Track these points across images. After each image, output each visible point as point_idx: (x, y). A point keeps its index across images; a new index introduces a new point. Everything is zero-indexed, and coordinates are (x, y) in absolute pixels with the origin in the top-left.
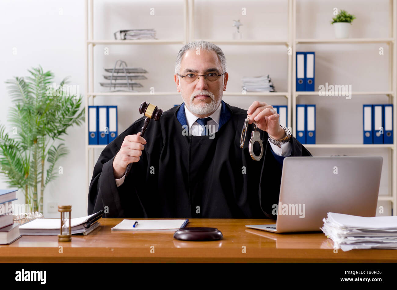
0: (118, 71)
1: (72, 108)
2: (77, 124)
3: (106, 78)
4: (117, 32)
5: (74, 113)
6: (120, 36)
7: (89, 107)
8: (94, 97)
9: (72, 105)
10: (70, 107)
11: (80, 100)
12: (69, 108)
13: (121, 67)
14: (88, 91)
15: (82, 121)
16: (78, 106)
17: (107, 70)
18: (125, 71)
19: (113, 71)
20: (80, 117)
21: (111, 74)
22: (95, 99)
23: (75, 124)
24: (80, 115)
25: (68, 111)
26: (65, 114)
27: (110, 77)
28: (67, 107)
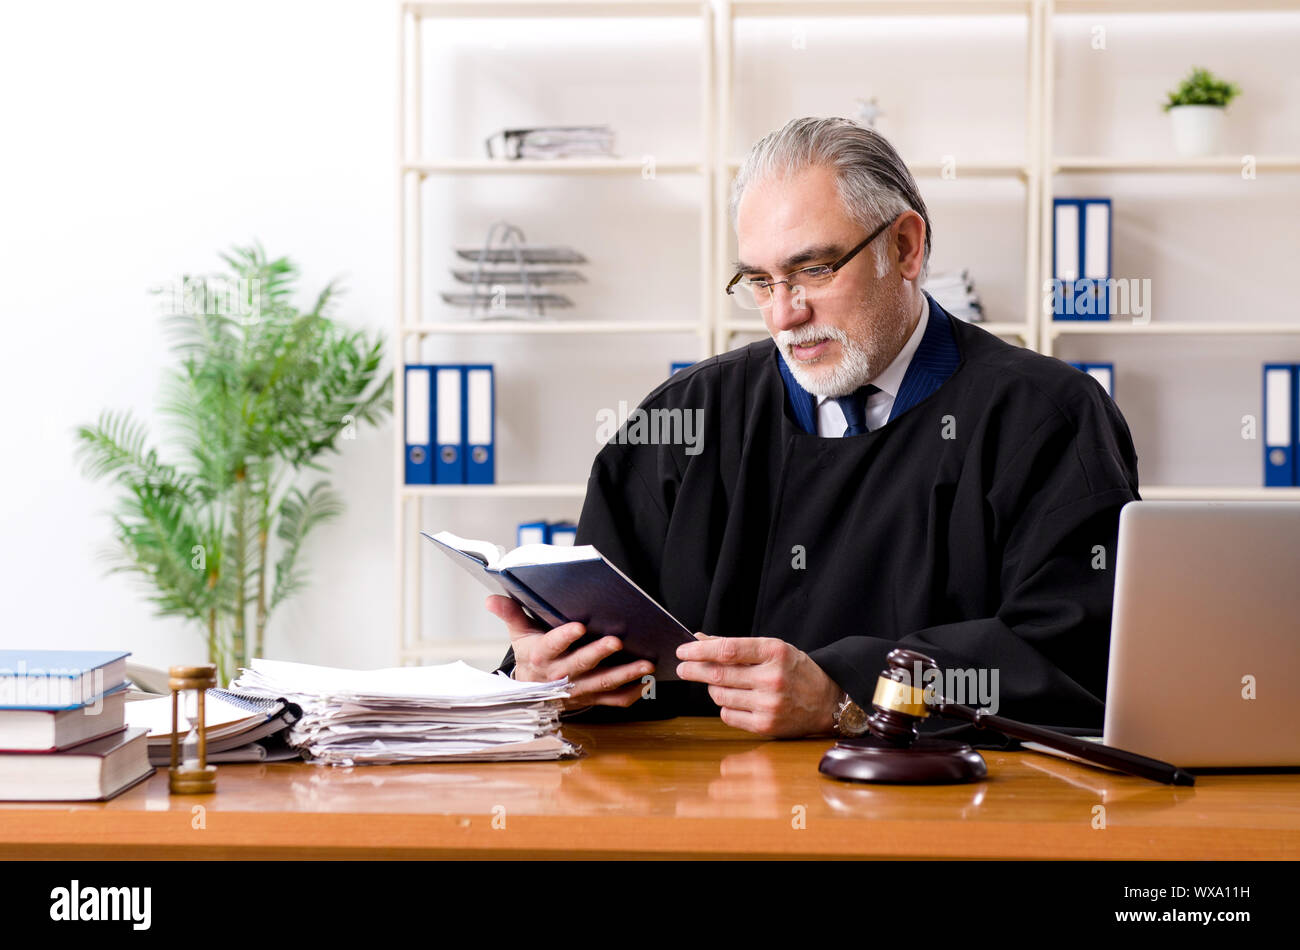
0: (498, 257)
1: (354, 371)
2: (371, 420)
3: (460, 277)
4: (495, 136)
5: (361, 385)
6: (504, 149)
7: (408, 368)
8: (423, 336)
9: (354, 361)
10: (347, 366)
11: (378, 347)
12: (344, 372)
13: (508, 246)
14: (403, 319)
15: (384, 413)
16: (372, 366)
17: (464, 255)
18: (518, 256)
19: (482, 257)
20: (381, 400)
21: (473, 267)
22: (427, 343)
23: (363, 422)
24: (379, 392)
25: (343, 380)
26: (331, 391)
27: (472, 274)
28: (338, 368)
